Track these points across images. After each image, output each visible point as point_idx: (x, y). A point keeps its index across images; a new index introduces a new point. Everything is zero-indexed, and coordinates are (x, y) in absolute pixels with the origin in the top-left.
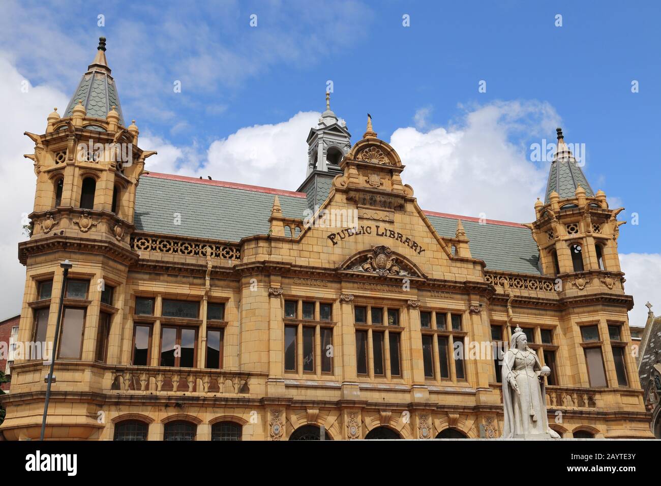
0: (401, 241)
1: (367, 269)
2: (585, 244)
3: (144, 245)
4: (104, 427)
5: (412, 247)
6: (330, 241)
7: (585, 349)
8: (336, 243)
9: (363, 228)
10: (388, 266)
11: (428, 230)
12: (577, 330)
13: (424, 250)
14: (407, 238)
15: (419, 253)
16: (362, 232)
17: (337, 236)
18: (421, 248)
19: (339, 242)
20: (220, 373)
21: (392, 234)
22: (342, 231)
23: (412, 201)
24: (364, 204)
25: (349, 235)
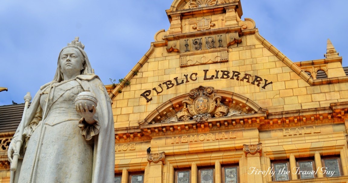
0: (238, 79)
1: (180, 118)
5: (253, 83)
6: (144, 100)
8: (151, 99)
9: (186, 76)
10: (211, 109)
11: (276, 59)
13: (271, 83)
14: (246, 75)
15: (264, 87)
16: (185, 81)
17: (153, 92)
18: (266, 81)
19: (155, 98)
21: (225, 74)
22: (160, 85)
23: (252, 33)
24: (187, 50)
25: (168, 88)
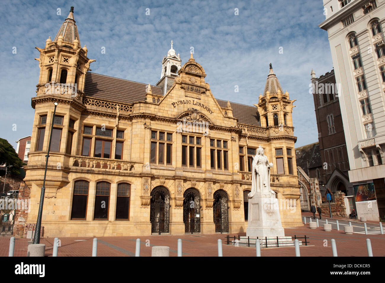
0: (203, 108)
1: (188, 119)
2: (280, 114)
3: (89, 103)
4: (70, 182)
5: (208, 111)
6: (172, 106)
7: (277, 158)
8: (175, 107)
9: (187, 101)
10: (198, 118)
11: (215, 104)
12: (274, 150)
14: (206, 107)
15: (211, 113)
16: (187, 103)
17: (176, 104)
18: (212, 111)
19: (177, 107)
20: (122, 161)
21: (200, 104)
22: (178, 102)
23: (209, 90)
24: (188, 90)
25: (181, 104)
